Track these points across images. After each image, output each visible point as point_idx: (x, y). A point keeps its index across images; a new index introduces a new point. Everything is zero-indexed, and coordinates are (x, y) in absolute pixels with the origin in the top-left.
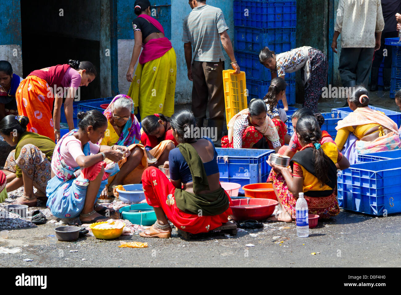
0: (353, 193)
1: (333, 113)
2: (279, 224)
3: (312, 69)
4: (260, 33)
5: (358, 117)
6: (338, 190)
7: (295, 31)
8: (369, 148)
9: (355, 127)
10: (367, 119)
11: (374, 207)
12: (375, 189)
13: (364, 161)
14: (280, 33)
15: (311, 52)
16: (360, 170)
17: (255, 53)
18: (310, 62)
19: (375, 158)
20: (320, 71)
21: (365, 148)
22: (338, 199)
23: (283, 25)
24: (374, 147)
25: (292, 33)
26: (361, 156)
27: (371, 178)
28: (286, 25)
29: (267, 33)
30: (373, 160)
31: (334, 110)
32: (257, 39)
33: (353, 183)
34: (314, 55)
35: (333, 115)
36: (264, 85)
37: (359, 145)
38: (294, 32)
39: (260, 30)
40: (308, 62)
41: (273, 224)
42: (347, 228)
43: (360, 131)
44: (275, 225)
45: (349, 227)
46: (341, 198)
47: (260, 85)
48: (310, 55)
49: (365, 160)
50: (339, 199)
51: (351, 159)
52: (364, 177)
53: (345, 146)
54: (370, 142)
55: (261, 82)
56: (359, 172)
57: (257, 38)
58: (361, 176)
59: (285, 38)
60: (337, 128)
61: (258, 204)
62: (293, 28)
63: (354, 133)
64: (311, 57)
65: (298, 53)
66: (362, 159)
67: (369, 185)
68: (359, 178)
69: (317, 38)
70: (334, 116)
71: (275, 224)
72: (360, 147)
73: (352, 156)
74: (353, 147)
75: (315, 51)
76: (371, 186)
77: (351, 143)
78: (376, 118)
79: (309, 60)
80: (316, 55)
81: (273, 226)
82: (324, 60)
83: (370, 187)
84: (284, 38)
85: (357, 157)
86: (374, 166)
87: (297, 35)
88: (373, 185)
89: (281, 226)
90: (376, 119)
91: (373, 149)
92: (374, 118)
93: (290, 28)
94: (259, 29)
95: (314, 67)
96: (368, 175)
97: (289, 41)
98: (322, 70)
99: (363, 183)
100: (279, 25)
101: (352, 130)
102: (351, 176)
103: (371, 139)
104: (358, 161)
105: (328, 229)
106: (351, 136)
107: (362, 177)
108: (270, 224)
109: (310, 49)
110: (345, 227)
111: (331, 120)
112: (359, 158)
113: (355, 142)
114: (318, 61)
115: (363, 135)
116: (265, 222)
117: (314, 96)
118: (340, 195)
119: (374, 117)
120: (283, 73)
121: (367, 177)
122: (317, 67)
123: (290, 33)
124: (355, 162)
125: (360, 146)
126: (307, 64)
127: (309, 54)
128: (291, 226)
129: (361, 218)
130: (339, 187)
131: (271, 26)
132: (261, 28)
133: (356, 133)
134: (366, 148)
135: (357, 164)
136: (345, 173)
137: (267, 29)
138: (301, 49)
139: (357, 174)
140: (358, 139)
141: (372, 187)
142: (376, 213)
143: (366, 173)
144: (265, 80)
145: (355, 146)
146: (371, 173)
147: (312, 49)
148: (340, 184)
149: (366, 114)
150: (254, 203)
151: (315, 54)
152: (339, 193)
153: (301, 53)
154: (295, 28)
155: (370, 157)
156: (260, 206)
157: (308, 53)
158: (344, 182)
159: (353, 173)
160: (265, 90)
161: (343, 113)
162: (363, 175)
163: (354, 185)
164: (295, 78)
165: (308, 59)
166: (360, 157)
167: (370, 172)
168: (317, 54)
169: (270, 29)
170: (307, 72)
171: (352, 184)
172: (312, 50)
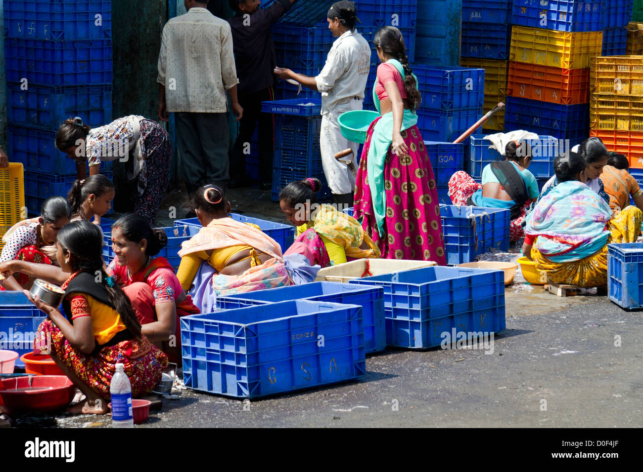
0: (208, 362)
1: (176, 228)
2: (84, 418)
3: (147, 154)
4: (51, 93)
5: (215, 235)
6: (183, 357)
7: (110, 90)
8: (234, 287)
9: (211, 252)
10: (229, 238)
11: (244, 384)
12: (245, 355)
13: (227, 308)
14: (85, 93)
15: (144, 124)
16: (220, 324)
17: (42, 127)
18: (143, 142)
19: (244, 303)
20: (160, 158)
21: (228, 286)
22: (184, 372)
23: (89, 81)
24: (243, 284)
25: (105, 93)
26: (222, 299)
27: (237, 336)
28: (95, 80)
29: (62, 93)
30: (242, 306)
31: (178, 223)
32: (46, 104)
33: (208, 345)
34: (149, 131)
35: (176, 232)
36: (59, 182)
37: (219, 282)
38: (108, 92)
39: (51, 87)
40: (141, 142)
41: (74, 418)
42: (198, 422)
43: (219, 258)
44: (77, 420)
45: (202, 420)
46: (188, 370)
47: (52, 181)
48: (143, 130)
49: (228, 306)
50: (185, 374)
51: (206, 306)
52: (226, 334)
53: (195, 283)
54: (236, 276)
55: (55, 177)
56: (218, 326)
57: (46, 102)
58: (221, 333)
59: (94, 103)
60: (181, 253)
61: (48, 386)
62: (106, 85)
63: (210, 261)
64: (144, 134)
65: (122, 127)
66: (222, 304)
67: (234, 347)
68: (218, 336)
69: (148, 101)
70: (178, 232)
71: (76, 418)
72: (220, 286)
73: (206, 299)
74: (208, 285)
75: (150, 123)
76: (237, 349)
77: (205, 277)
78: (244, 235)
79: (141, 139)
80: (152, 131)
81: (74, 422)
82: (165, 139)
83: (236, 351)
84: (91, 102)
85: (215, 301)
86: (243, 316)
87: (114, 95)
88: (241, 348)
89: (87, 421)
90: (245, 237)
91: (242, 288)
92: (242, 236)
93: (102, 85)
94: (48, 87)
95: (150, 151)
96: (232, 331)
97: (101, 107)
98: (163, 156)
99: (225, 345)
100: (82, 80)
101: (206, 257)
102: (204, 334)
103: (238, 272)
104: (217, 307)
105: (167, 424)
106: (204, 267)
107: (223, 335)
108: (68, 419)
109: (143, 120)
110: (195, 419)
111: (172, 239)
112: (218, 303)
113: (211, 276)
114: (155, 141)
115: (224, 265)
116: (60, 416)
117: (152, 201)
118: (186, 365)
119: (242, 234)
120: (97, 161)
121: (231, 335)
122: (155, 150)
123: (103, 94)
124: (212, 310)
125: (219, 284)
126: (138, 145)
127: (141, 128)
128: (103, 420)
129: (222, 404)
130: (185, 352)
131: (69, 81)
132: (53, 86)
133: (211, 260)
134: (230, 287)
135: (215, 312)
136: (195, 328)
137: (63, 87)
138: (128, 119)
139: (214, 329)
140: (216, 272)
141: (239, 351)
142: (246, 395)
143: (229, 328)
144: (61, 174)
145: (211, 283)
146: (237, 327)
147: (145, 120)
148: (186, 348)
149: (229, 230)
150: (41, 383)
151: (152, 129)
152: (185, 363)
153: (127, 127)
154: (110, 85)
155: (237, 301)
156: (51, 388)
157: (139, 127)
158: (193, 343)
159: (208, 329)
160: (60, 191)
161: (193, 227)
162: (224, 332)
163: (209, 348)
164: (111, 170)
165: (140, 136)
166: (220, 301)
167: (235, 326)
168: (155, 129)
169: (67, 87)
170: (139, 159)
171: (207, 347)
172: (146, 122)
